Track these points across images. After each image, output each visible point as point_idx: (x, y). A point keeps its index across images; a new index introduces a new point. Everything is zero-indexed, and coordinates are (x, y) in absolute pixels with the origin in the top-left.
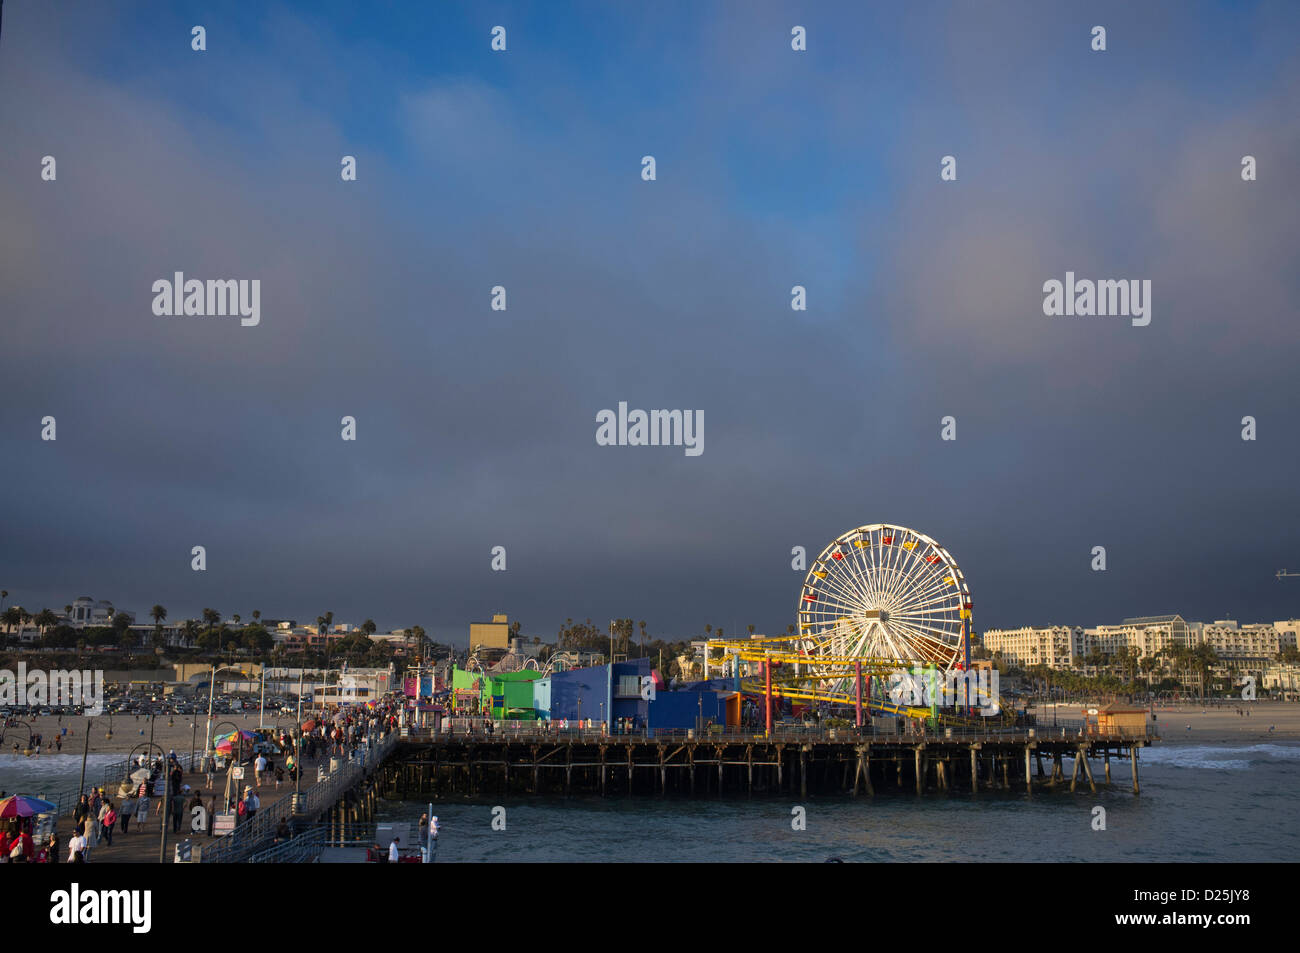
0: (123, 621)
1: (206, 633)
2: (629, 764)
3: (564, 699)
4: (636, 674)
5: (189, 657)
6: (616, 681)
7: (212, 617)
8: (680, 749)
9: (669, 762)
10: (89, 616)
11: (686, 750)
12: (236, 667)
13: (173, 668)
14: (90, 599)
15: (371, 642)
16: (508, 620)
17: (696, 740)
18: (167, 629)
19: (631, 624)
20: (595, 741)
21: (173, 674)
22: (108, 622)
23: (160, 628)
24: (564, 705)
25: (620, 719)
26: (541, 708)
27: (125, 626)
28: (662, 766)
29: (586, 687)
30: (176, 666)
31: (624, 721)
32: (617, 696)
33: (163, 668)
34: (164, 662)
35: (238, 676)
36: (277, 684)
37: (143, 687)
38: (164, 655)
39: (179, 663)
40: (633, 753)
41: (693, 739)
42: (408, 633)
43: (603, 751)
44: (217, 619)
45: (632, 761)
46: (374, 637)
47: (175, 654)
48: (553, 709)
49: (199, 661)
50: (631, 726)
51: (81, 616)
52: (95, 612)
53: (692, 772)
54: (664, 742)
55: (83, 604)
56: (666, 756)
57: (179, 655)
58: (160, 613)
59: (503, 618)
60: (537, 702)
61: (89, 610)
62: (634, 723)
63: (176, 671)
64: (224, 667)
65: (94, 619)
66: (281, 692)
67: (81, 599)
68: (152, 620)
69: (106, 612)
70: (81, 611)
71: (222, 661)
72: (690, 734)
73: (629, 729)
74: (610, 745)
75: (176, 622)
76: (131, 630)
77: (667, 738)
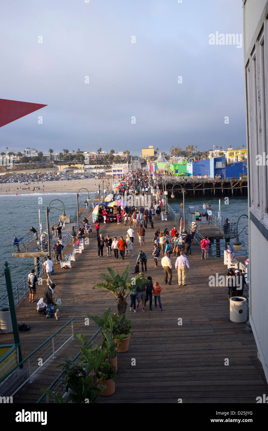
0: (41, 154)
1: (65, 156)
2: (222, 188)
3: (197, 169)
4: (221, 161)
5: (61, 163)
6: (215, 164)
7: (67, 151)
8: (237, 183)
9: (234, 187)
10: (30, 153)
11: (239, 183)
12: (76, 165)
13: (57, 167)
14: (30, 148)
15: (114, 156)
16: (153, 147)
17: (243, 180)
18: (53, 156)
19: (193, 146)
20: (212, 182)
21: (57, 169)
22: (36, 155)
23: (51, 156)
24: (197, 171)
25: (217, 175)
26: (189, 173)
27: (42, 156)
28: (232, 188)
29: (203, 166)
30: (58, 166)
31: (218, 176)
32: (216, 168)
33: (55, 167)
34: (54, 165)
35: (77, 168)
36: (89, 170)
37: (51, 173)
38: (54, 163)
39: (59, 165)
40: (223, 185)
41: (242, 180)
42: (125, 153)
43: (214, 184)
44: (68, 152)
45: (223, 187)
46: (115, 155)
47: (57, 163)
48: (193, 173)
49: (65, 165)
50: (220, 177)
51: (28, 153)
52: (32, 152)
53: (241, 190)
54: (233, 181)
55: (28, 150)
56: (233, 185)
57: (59, 163)
58: (51, 151)
59: (152, 147)
60: (188, 171)
61: (30, 152)
62: (221, 176)
63: (58, 168)
64: (72, 166)
65: (32, 154)
66: (91, 172)
67: (27, 148)
68: (49, 153)
69: (35, 152)
70: (28, 152)
71: (71, 164)
72: (240, 178)
73: (219, 178)
74: (216, 183)
75: (56, 154)
76: (44, 157)
77: (234, 180)
